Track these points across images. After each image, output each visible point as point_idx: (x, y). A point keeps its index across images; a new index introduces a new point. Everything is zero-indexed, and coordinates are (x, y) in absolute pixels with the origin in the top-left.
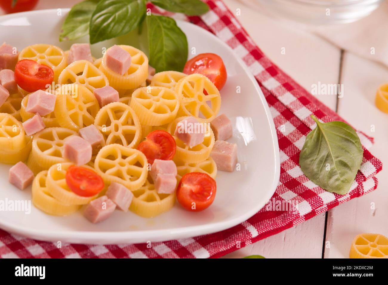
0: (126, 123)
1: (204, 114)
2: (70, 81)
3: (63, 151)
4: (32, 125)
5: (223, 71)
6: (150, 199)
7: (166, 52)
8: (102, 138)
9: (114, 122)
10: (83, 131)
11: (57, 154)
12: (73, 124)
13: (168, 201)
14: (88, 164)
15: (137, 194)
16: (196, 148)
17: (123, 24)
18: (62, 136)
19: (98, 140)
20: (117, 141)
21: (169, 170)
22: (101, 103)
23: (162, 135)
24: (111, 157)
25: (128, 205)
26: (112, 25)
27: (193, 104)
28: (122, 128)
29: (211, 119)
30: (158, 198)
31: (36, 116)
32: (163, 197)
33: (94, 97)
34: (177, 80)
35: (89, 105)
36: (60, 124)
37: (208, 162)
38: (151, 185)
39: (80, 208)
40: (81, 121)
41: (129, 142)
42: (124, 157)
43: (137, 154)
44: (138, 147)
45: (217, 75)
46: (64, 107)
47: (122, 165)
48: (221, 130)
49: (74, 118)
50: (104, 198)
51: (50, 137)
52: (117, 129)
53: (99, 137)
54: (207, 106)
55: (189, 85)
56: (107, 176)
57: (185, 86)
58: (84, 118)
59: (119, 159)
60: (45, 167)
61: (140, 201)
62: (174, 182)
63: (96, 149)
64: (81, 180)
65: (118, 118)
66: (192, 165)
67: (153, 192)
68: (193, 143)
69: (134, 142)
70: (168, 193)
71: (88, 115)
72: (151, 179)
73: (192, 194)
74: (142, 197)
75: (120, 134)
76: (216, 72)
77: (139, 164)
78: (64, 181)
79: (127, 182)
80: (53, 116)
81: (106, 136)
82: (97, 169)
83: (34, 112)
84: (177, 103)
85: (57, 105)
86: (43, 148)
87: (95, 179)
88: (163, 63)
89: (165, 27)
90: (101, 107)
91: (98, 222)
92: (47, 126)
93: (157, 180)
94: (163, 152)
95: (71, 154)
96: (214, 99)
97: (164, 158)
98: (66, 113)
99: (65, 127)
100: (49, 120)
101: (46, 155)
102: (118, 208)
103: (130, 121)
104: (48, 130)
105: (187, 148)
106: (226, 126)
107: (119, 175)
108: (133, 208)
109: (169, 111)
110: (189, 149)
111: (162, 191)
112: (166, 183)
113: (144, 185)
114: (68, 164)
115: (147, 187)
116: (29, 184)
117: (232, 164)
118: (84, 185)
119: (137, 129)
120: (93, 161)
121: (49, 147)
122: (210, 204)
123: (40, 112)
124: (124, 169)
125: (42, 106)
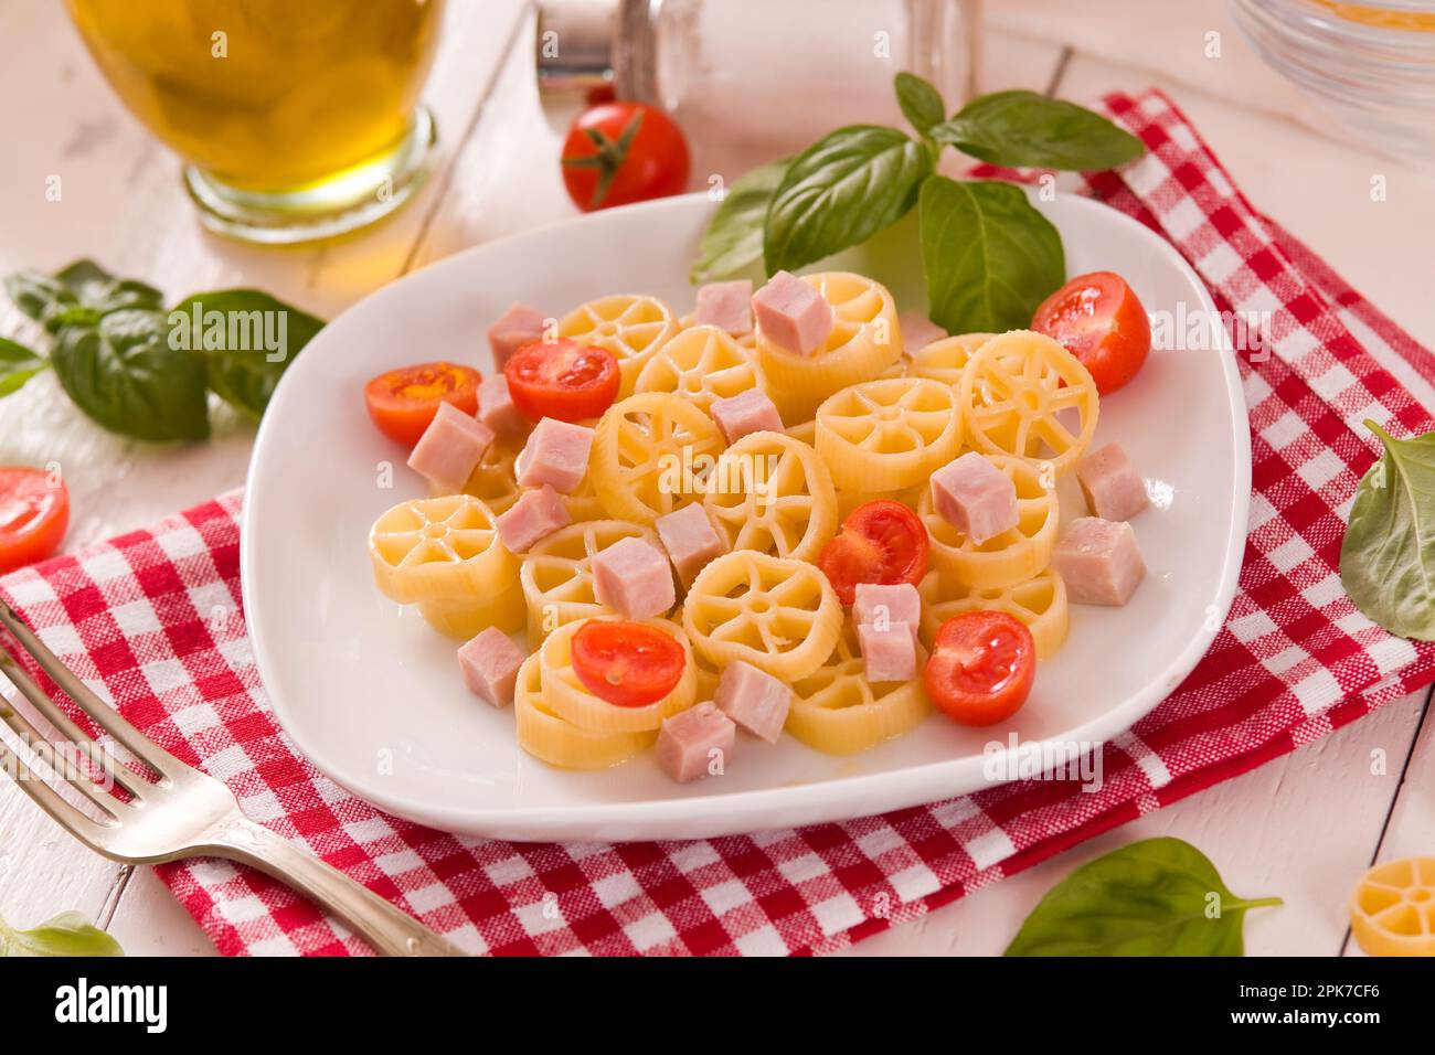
0: (786, 491)
4: (521, 522)
5: (1134, 319)
6: (851, 699)
8: (722, 536)
10: (666, 523)
11: (582, 595)
12: (638, 506)
15: (804, 690)
16: (994, 545)
18: (605, 542)
20: (763, 543)
21: (897, 612)
22: (728, 442)
23: (888, 515)
25: (777, 723)
28: (775, 505)
29: (1065, 458)
30: (867, 694)
32: (880, 690)
33: (709, 426)
35: (696, 448)
36: (609, 511)
37: (1042, 583)
38: (855, 662)
43: (803, 574)
45: (1108, 332)
47: (760, 608)
50: (704, 707)
51: (574, 550)
56: (715, 642)
59: (754, 592)
61: (815, 708)
64: (611, 658)
66: (993, 595)
67: (857, 680)
68: (980, 530)
69: (807, 542)
70: (897, 678)
72: (851, 645)
73: (961, 674)
74: (820, 696)
75: (771, 521)
76: (1103, 324)
79: (772, 655)
81: (734, 529)
84: (951, 419)
86: (547, 582)
89: (989, 212)
92: (574, 519)
94: (887, 561)
95: (611, 589)
97: (889, 580)
100: (581, 502)
101: (549, 601)
102: (743, 731)
103: (797, 483)
104: (574, 529)
105: (967, 546)
106: (1116, 474)
108: (794, 728)
109: (919, 442)
110: (975, 548)
112: (881, 649)
113: (828, 662)
115: (838, 667)
117: (1115, 582)
118: (617, 671)
119: (815, 504)
120: (680, 601)
121: (564, 578)
123: (556, 480)
124: (764, 620)
125: (548, 463)
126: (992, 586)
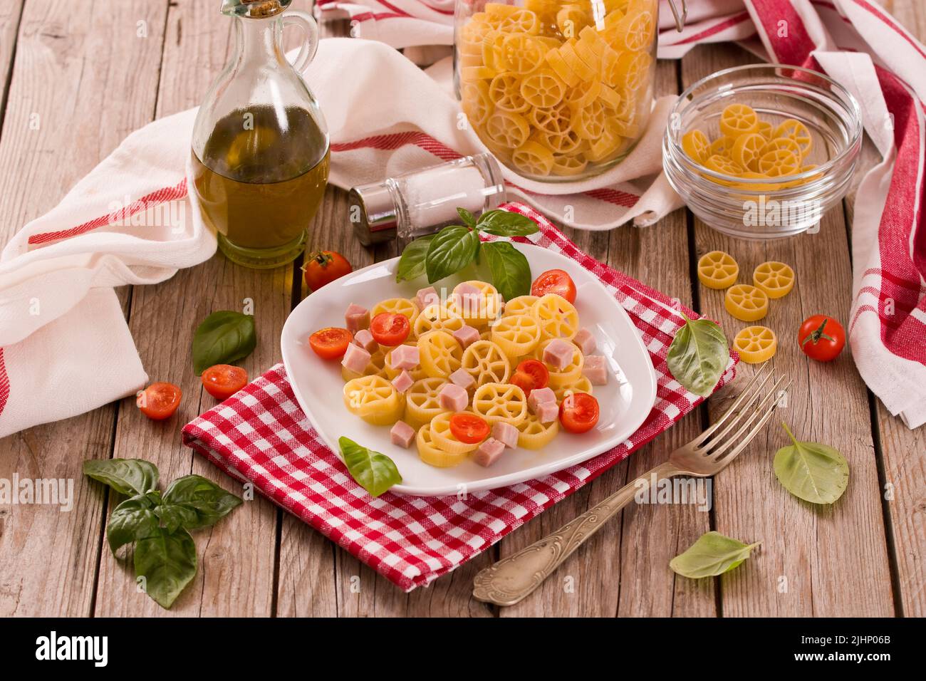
0: (492, 360)
1: (565, 333)
2: (425, 329)
3: (440, 403)
4: (403, 382)
5: (572, 286)
6: (536, 431)
7: (510, 277)
8: (474, 380)
9: (481, 361)
10: (452, 377)
11: (433, 406)
12: (441, 372)
13: (554, 428)
14: (466, 409)
15: (522, 428)
16: (567, 370)
17: (459, 259)
18: (434, 386)
19: (471, 383)
20: (488, 379)
21: (548, 398)
22: (463, 346)
23: (531, 364)
24: (487, 397)
25: (516, 443)
26: (448, 262)
27: (553, 325)
28: (490, 366)
29: (573, 337)
30: (543, 428)
31: (404, 372)
32: (547, 425)
33: (454, 341)
34: (530, 304)
35: (451, 349)
36: (429, 375)
37: (582, 380)
38: (533, 417)
39: (469, 454)
40: (448, 367)
41: (500, 379)
42: (500, 394)
43: (512, 389)
44: (510, 381)
45: (567, 290)
46: (429, 358)
47: (500, 403)
48: (584, 344)
49: (440, 365)
50: (491, 440)
51: (422, 390)
52: (486, 368)
53: (471, 380)
54: (565, 324)
55: (544, 308)
56: (489, 417)
57: (541, 310)
58: (451, 364)
59: (496, 398)
60: (426, 421)
61: (526, 435)
62: (557, 408)
63: (471, 391)
64: (466, 428)
65: (484, 356)
66: (567, 387)
67: (537, 423)
68: (563, 365)
69: (506, 377)
70: (551, 420)
71: (453, 360)
72: (532, 411)
73: (576, 417)
74: (527, 430)
75: (489, 371)
76: (565, 288)
77: (515, 398)
78: (448, 432)
79: (511, 419)
80: (419, 368)
81: (476, 377)
82: (477, 413)
83: (400, 369)
84: (537, 327)
85: (422, 357)
86: (419, 402)
87: (478, 424)
88: (509, 289)
89: (502, 253)
90: (464, 349)
91: (491, 465)
92: (416, 379)
93: (538, 410)
94: (537, 380)
95: (448, 404)
96: (571, 316)
97: (539, 387)
98: (432, 363)
99: (435, 376)
100: (416, 372)
101: (423, 409)
102: (507, 447)
103: (496, 357)
104: (419, 382)
105: (558, 371)
106: (589, 339)
107: (500, 413)
108: (521, 444)
109: (532, 338)
110: (561, 372)
111: (545, 420)
112: (549, 412)
113: (526, 418)
114: (446, 414)
115: (529, 419)
116: (413, 441)
117: (604, 377)
118: (470, 432)
119: (505, 363)
120: (470, 404)
121: (424, 400)
122: (595, 423)
123: (406, 367)
124: (504, 407)
125: (407, 361)
126: (567, 384)
